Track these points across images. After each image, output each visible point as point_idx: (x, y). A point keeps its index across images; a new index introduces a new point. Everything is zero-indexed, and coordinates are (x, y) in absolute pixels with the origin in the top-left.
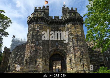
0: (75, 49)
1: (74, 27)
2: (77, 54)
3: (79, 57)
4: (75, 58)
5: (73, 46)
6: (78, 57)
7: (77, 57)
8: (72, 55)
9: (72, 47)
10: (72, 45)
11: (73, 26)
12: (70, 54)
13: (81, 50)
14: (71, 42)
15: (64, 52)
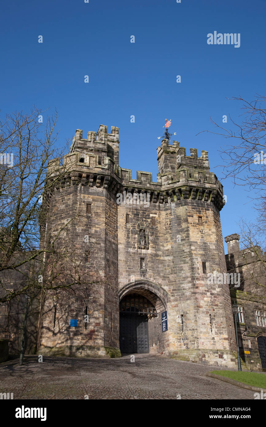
0: (197, 287)
1: (196, 217)
2: (202, 303)
3: (207, 312)
4: (196, 314)
5: (193, 278)
6: (205, 310)
7: (203, 312)
8: (188, 304)
9: (190, 279)
10: (189, 274)
11: (193, 212)
12: (180, 300)
13: (213, 292)
14: (185, 262)
15: (162, 291)
